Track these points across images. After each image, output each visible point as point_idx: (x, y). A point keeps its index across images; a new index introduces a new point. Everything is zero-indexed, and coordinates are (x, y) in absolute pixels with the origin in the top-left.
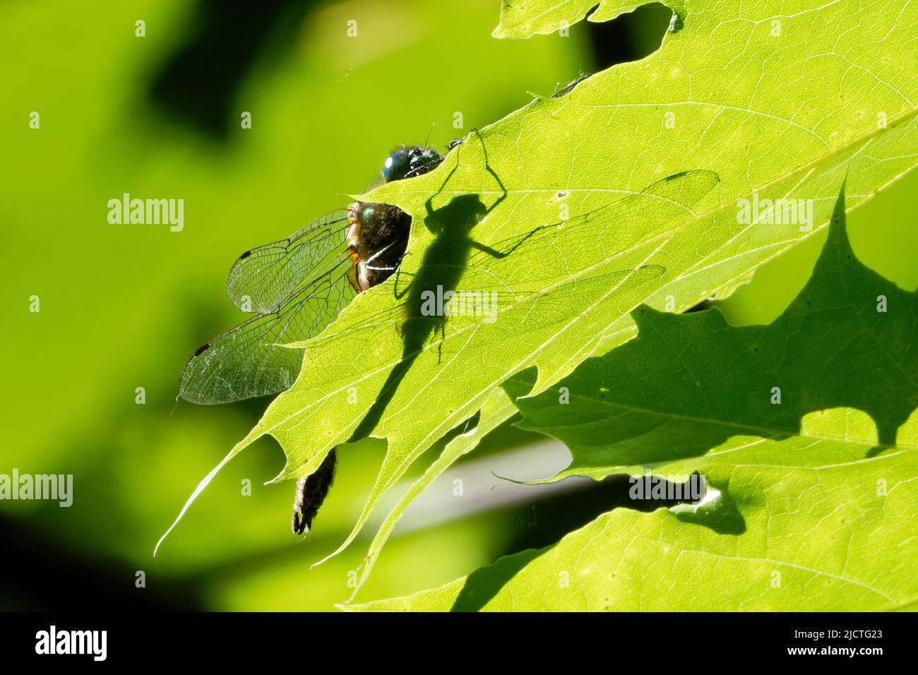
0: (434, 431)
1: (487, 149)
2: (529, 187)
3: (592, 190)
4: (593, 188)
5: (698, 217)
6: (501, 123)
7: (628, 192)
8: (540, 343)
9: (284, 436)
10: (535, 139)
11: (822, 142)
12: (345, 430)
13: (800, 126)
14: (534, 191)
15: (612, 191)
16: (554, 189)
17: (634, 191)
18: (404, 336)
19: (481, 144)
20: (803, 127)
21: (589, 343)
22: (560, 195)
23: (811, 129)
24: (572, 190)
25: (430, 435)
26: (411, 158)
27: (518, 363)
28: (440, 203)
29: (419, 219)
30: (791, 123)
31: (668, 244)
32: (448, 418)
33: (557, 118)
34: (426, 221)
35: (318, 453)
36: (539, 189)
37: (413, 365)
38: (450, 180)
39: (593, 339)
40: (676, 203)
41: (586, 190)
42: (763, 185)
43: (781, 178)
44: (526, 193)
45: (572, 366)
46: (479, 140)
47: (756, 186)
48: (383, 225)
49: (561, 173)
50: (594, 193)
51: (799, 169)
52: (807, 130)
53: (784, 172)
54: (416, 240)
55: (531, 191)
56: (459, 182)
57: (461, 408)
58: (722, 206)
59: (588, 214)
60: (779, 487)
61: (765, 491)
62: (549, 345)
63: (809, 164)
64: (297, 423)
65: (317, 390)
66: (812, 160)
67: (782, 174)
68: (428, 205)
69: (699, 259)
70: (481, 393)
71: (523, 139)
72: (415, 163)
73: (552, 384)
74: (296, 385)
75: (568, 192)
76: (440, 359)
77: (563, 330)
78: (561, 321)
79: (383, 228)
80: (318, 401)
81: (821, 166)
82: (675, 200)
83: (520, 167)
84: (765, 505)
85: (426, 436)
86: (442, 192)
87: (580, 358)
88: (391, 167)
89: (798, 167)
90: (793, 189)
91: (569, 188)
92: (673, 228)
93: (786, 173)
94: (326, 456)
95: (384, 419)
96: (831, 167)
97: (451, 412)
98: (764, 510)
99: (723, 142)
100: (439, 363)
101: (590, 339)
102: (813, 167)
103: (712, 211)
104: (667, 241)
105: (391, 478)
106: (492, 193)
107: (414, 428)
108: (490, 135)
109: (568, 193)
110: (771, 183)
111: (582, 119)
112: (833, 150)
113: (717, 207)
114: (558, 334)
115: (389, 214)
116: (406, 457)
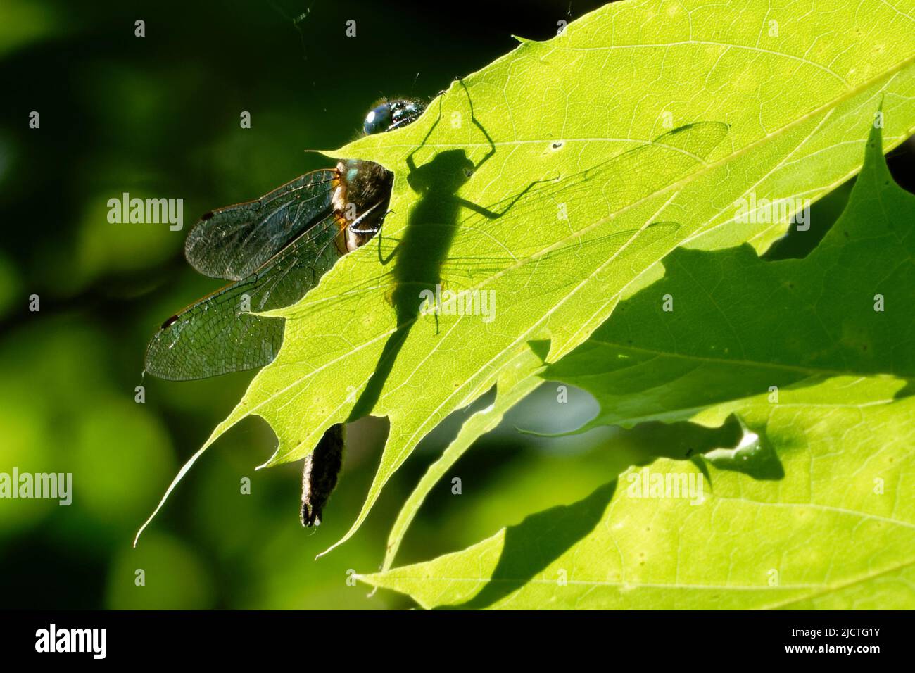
0: (440, 407)
1: (472, 99)
2: (520, 138)
3: (590, 140)
4: (591, 137)
5: (709, 166)
6: (487, 70)
7: (629, 140)
8: (547, 309)
9: (273, 417)
10: (524, 85)
11: (840, 81)
12: (339, 408)
13: (814, 64)
14: (526, 142)
15: (611, 140)
16: (548, 139)
17: (637, 139)
18: (396, 306)
19: (466, 93)
20: (817, 65)
21: (603, 306)
22: (555, 146)
23: (827, 67)
24: (568, 140)
25: (436, 411)
26: (393, 112)
27: (525, 331)
28: (422, 160)
29: (401, 175)
30: (804, 61)
31: (679, 196)
32: (454, 393)
33: (546, 63)
34: (410, 178)
35: (312, 433)
36: (531, 139)
37: (409, 335)
38: (432, 132)
39: (608, 302)
40: (683, 151)
41: (583, 139)
42: (778, 129)
43: (797, 120)
44: (517, 145)
45: (588, 332)
46: (464, 89)
47: (770, 131)
48: (367, 185)
49: (553, 123)
50: (592, 143)
51: (816, 110)
52: (823, 68)
53: (799, 114)
54: (399, 197)
55: (522, 142)
56: (442, 134)
57: (467, 382)
58: (735, 153)
59: (586, 172)
60: (821, 427)
61: (807, 431)
62: (558, 311)
63: (826, 105)
64: (286, 402)
65: (303, 365)
66: (829, 101)
67: (798, 116)
68: (410, 161)
69: (715, 212)
70: (488, 364)
71: (511, 87)
72: (397, 117)
73: (567, 353)
74: (278, 359)
75: (563, 142)
76: (438, 329)
77: (572, 293)
78: (569, 284)
79: (368, 188)
80: (306, 376)
81: (842, 105)
82: (682, 149)
83: (508, 117)
84: (807, 447)
85: (432, 413)
86: (424, 146)
87: (595, 323)
88: (373, 122)
89: (815, 108)
90: (813, 132)
91: (563, 138)
92: (683, 178)
93: (802, 115)
94: (322, 437)
95: (383, 396)
96: (852, 107)
97: (456, 385)
98: (806, 453)
99: (731, 84)
100: (438, 333)
101: (605, 303)
102: (832, 108)
103: (724, 159)
104: (676, 193)
105: (397, 459)
106: (479, 145)
107: (417, 405)
108: (475, 84)
109: (564, 144)
110: (786, 127)
111: (574, 63)
112: (853, 89)
113: (728, 155)
114: (567, 297)
115: (373, 173)
116: (411, 436)
